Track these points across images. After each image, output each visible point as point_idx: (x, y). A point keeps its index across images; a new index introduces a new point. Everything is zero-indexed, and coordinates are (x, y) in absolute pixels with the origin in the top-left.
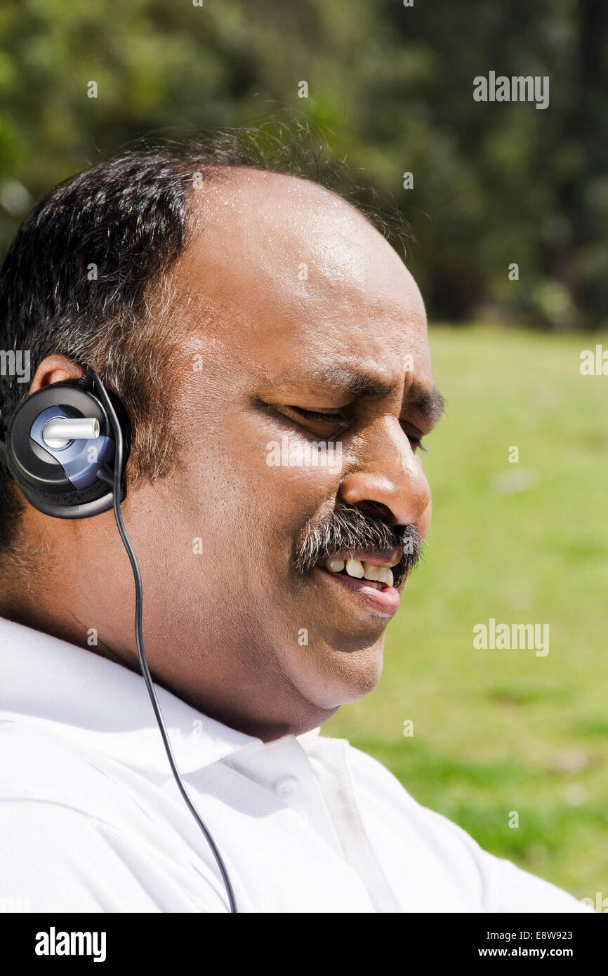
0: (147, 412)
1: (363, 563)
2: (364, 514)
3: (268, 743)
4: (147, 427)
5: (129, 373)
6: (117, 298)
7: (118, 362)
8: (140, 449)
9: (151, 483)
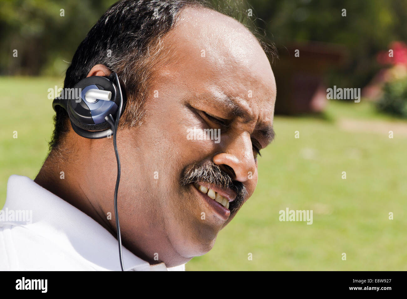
0: (136, 96)
1: (216, 193)
2: (221, 169)
3: (152, 265)
4: (134, 103)
5: (132, 78)
6: (135, 44)
7: (128, 73)
8: (128, 112)
9: (129, 128)
